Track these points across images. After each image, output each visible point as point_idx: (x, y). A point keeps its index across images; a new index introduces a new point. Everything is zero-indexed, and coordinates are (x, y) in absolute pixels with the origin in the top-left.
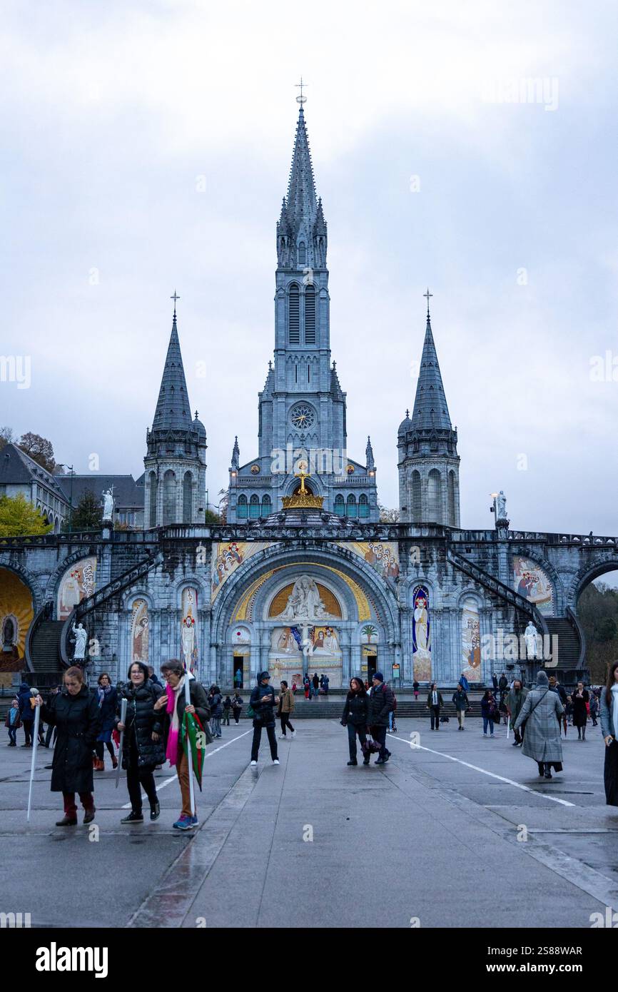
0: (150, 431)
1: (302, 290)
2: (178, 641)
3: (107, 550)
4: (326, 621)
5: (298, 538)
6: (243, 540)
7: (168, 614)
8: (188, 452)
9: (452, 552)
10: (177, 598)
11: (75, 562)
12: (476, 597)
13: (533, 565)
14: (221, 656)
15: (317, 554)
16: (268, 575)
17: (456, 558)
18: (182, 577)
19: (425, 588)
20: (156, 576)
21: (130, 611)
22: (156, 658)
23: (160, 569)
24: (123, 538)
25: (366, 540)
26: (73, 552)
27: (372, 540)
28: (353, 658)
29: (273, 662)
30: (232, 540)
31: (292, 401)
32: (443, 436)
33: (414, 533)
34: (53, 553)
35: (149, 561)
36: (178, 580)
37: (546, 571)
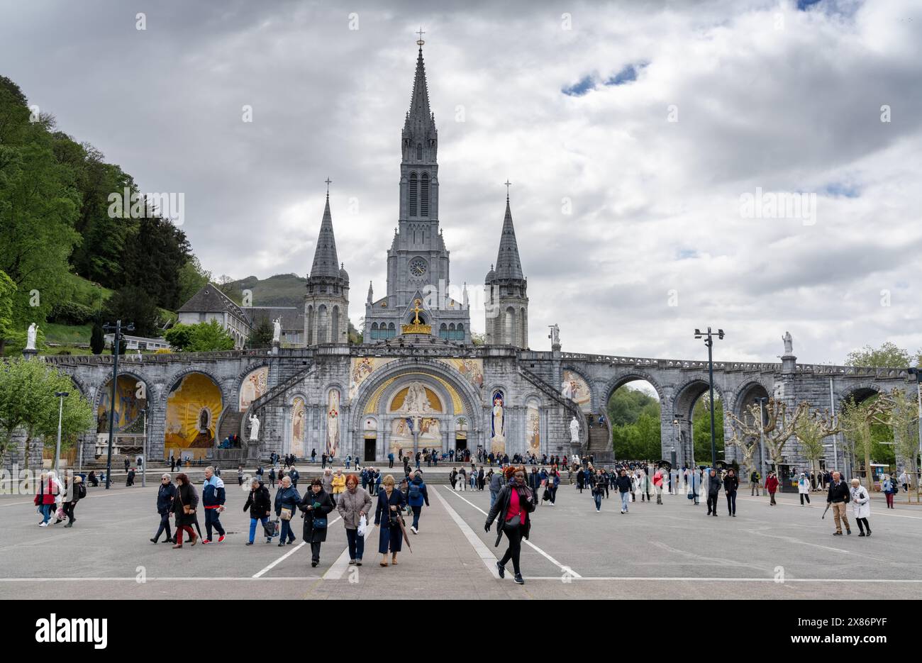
0: (309, 276)
1: (419, 178)
2: (325, 427)
3: (276, 362)
4: (431, 414)
6: (373, 356)
7: (318, 408)
8: (336, 292)
9: (521, 367)
10: (325, 397)
11: (252, 370)
12: (537, 398)
13: (577, 376)
14: (356, 437)
15: (425, 367)
16: (391, 381)
17: (523, 371)
18: (329, 382)
19: (501, 392)
20: (309, 381)
21: (292, 406)
22: (309, 439)
23: (313, 376)
24: (287, 354)
25: (460, 357)
26: (251, 363)
27: (465, 357)
28: (450, 440)
29: (393, 443)
30: (366, 356)
31: (411, 257)
32: (516, 284)
33: (494, 353)
34: (237, 363)
35: (306, 370)
36: (326, 384)
37: (587, 381)
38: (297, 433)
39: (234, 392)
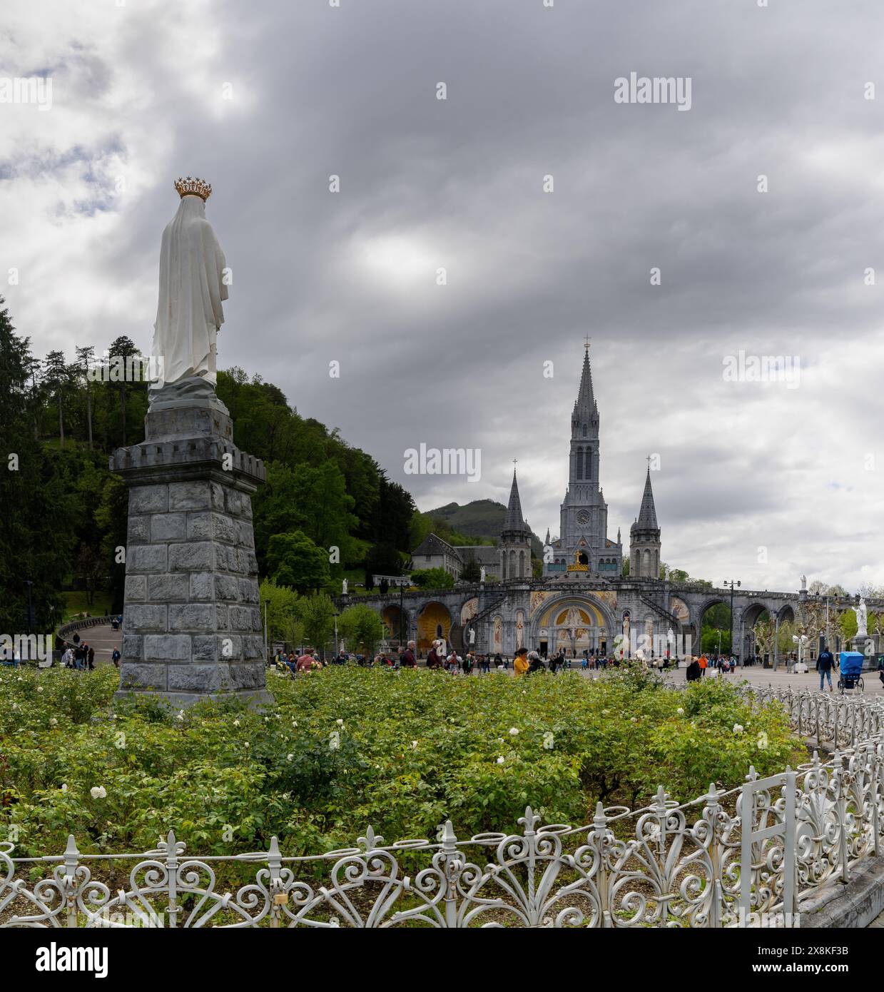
1: (585, 450)
2: (515, 635)
3: (483, 595)
4: (583, 627)
5: (570, 589)
6: (545, 590)
7: (510, 624)
8: (522, 541)
9: (641, 596)
10: (514, 617)
11: (468, 600)
12: (652, 616)
13: (680, 601)
14: (535, 641)
15: (579, 596)
16: (556, 606)
18: (517, 607)
19: (628, 612)
20: (504, 607)
21: (494, 622)
22: (505, 643)
23: (507, 604)
24: (490, 589)
25: (601, 590)
26: (467, 596)
27: (605, 590)
28: (595, 642)
29: (558, 644)
30: (540, 590)
31: (578, 510)
32: (653, 533)
33: (624, 587)
34: (459, 596)
35: (503, 599)
36: (515, 608)
37: (687, 604)
38: (497, 638)
39: (457, 614)
